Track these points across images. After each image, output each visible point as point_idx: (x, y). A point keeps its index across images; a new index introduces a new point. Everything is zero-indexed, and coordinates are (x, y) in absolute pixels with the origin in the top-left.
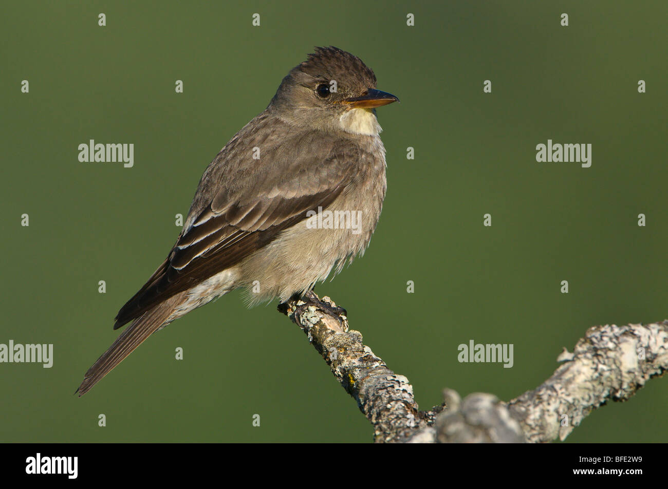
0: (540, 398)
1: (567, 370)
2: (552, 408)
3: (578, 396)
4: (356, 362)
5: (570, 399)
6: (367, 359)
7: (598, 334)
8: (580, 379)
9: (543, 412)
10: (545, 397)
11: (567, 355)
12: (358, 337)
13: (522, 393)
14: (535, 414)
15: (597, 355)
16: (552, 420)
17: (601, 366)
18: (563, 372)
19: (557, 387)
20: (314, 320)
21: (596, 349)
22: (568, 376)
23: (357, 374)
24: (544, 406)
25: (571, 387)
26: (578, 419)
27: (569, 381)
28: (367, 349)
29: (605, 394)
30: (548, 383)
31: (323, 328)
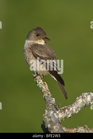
0: (72, 106)
1: (78, 101)
2: (74, 108)
3: (79, 106)
4: (47, 95)
5: (78, 106)
6: (49, 95)
7: (83, 94)
8: (80, 103)
9: (73, 109)
10: (73, 106)
11: (78, 98)
12: (48, 90)
13: (69, 105)
14: (71, 109)
15: (83, 98)
16: (74, 110)
17: (83, 100)
18: (77, 101)
19: (75, 104)
20: (41, 86)
21: (83, 97)
22: (78, 102)
23: (46, 98)
24: (73, 107)
25: (78, 104)
26: (79, 109)
27: (78, 103)
28: (49, 92)
29: (84, 105)
30: (74, 103)
31: (42, 88)
